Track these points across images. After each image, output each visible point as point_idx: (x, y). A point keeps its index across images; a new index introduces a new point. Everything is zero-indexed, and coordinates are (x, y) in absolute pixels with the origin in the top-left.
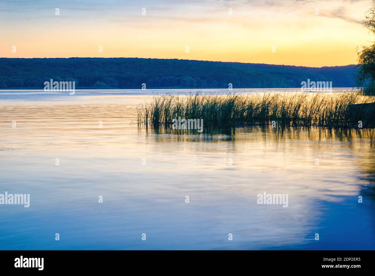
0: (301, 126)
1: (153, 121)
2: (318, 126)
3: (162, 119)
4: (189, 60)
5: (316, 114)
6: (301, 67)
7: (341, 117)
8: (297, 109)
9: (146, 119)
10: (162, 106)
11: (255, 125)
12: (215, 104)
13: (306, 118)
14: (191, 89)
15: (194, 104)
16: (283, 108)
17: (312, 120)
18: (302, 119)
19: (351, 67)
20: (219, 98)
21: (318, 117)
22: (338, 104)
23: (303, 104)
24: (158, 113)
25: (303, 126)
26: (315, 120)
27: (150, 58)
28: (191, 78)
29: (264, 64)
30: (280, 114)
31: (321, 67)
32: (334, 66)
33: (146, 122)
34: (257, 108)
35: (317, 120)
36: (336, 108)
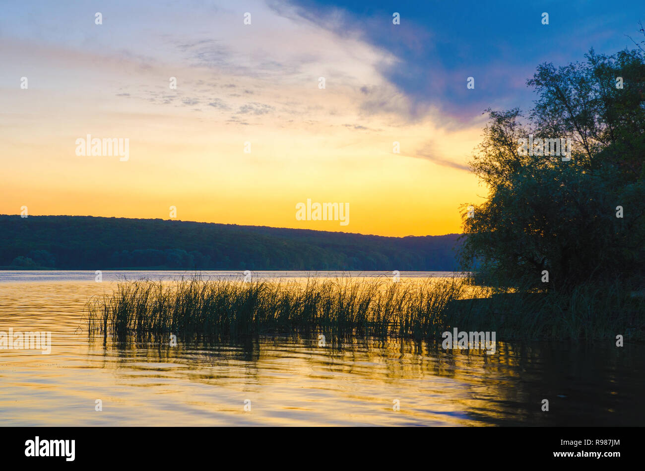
0: (370, 336)
1: (116, 327)
2: (399, 337)
3: (133, 324)
4: (182, 221)
5: (396, 315)
6: (371, 236)
7: (436, 320)
8: (364, 306)
9: (103, 322)
10: (133, 299)
11: (294, 334)
12: (226, 296)
13: (379, 321)
14: (184, 271)
15: (188, 297)
16: (341, 304)
17: (389, 326)
18: (372, 324)
19: (451, 238)
20: (233, 288)
21: (398, 321)
22: (431, 299)
23: (374, 299)
24: (125, 311)
25: (375, 336)
26: (394, 325)
27: (114, 217)
28: (185, 252)
29: (309, 230)
30: (336, 315)
31: (403, 237)
32: (425, 235)
33: (103, 328)
34: (297, 305)
35: (397, 325)
36: (429, 304)
